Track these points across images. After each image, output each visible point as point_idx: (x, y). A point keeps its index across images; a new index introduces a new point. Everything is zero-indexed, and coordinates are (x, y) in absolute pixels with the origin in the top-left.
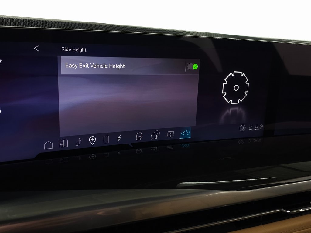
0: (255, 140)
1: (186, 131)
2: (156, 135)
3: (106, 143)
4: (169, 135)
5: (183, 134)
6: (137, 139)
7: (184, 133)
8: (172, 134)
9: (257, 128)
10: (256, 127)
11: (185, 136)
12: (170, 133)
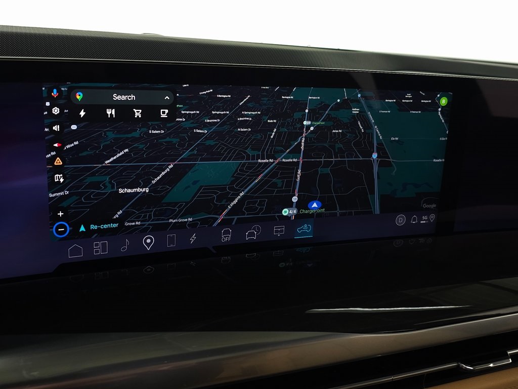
0: (422, 240)
1: (306, 226)
2: (256, 233)
3: (172, 246)
4: (277, 232)
5: (300, 230)
6: (224, 239)
7: (302, 229)
8: (282, 231)
9: (425, 220)
10: (424, 218)
11: (304, 233)
12: (279, 230)
